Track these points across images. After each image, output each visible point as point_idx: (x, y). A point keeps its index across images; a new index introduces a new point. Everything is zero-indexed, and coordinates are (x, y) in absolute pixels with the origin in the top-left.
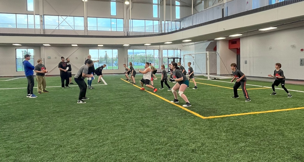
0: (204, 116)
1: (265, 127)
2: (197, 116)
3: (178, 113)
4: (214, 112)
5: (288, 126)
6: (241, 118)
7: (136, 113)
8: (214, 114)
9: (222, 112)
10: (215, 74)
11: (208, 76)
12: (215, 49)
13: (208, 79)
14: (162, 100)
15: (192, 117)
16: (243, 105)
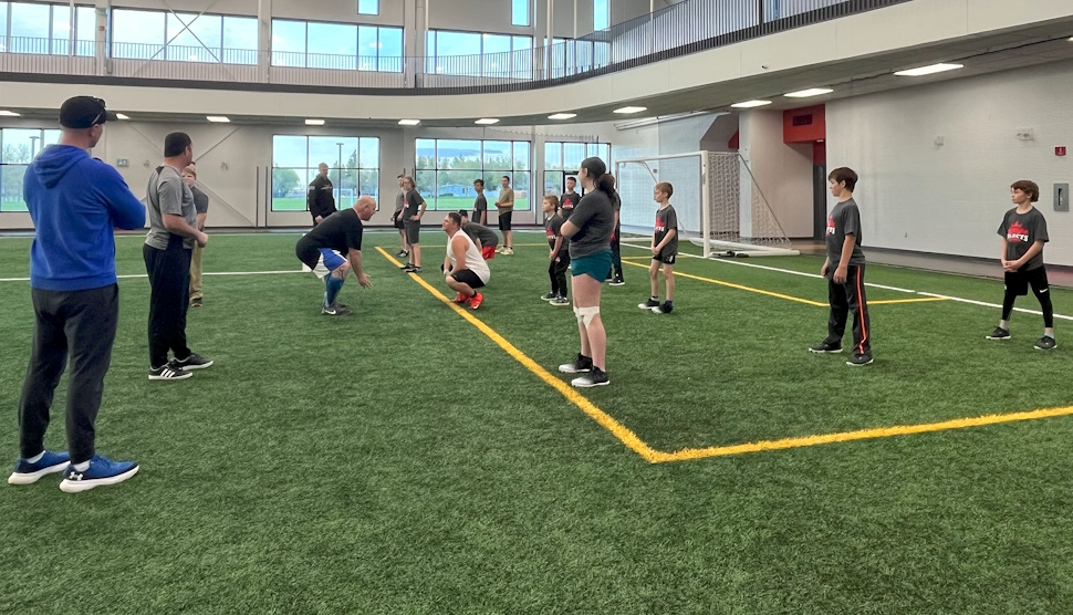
0: (659, 448)
1: (945, 523)
2: (622, 448)
3: (540, 426)
4: (707, 422)
5: (1060, 519)
6: (827, 461)
7: (349, 422)
8: (705, 436)
9: (745, 424)
10: (735, 235)
12: (734, 143)
13: (705, 257)
14: (499, 350)
15: (601, 448)
16: (837, 384)
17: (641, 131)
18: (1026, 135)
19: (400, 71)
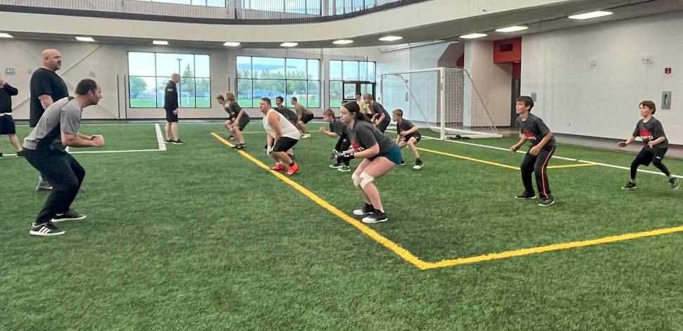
0: (426, 260)
1: (606, 298)
2: (402, 261)
3: (346, 249)
4: (455, 243)
6: (533, 264)
7: (213, 250)
8: (455, 252)
9: (478, 244)
10: (460, 125)
11: (442, 129)
12: (460, 63)
13: (441, 139)
15: (389, 262)
17: (398, 54)
18: (648, 60)
19: (224, 6)
